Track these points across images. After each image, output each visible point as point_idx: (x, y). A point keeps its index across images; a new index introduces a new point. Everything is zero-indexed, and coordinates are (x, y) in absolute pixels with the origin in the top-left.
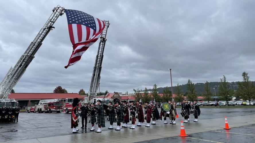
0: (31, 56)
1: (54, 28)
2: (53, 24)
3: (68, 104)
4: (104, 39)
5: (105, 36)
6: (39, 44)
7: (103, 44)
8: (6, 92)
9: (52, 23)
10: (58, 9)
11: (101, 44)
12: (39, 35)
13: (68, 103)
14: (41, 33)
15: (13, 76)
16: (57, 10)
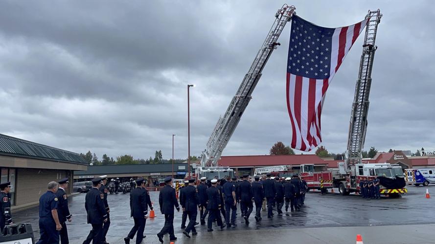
0: (246, 96)
1: (279, 44)
2: (277, 39)
3: (306, 174)
4: (371, 47)
5: (372, 41)
6: (257, 76)
7: (369, 58)
8: (214, 156)
9: (276, 37)
10: (284, 12)
11: (365, 57)
12: (257, 62)
13: (306, 172)
14: (259, 57)
15: (223, 131)
16: (282, 14)
